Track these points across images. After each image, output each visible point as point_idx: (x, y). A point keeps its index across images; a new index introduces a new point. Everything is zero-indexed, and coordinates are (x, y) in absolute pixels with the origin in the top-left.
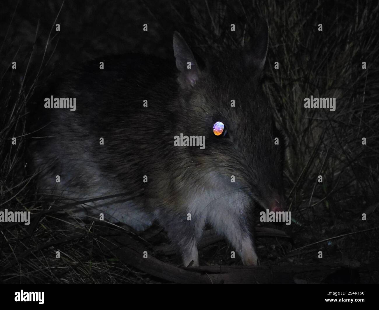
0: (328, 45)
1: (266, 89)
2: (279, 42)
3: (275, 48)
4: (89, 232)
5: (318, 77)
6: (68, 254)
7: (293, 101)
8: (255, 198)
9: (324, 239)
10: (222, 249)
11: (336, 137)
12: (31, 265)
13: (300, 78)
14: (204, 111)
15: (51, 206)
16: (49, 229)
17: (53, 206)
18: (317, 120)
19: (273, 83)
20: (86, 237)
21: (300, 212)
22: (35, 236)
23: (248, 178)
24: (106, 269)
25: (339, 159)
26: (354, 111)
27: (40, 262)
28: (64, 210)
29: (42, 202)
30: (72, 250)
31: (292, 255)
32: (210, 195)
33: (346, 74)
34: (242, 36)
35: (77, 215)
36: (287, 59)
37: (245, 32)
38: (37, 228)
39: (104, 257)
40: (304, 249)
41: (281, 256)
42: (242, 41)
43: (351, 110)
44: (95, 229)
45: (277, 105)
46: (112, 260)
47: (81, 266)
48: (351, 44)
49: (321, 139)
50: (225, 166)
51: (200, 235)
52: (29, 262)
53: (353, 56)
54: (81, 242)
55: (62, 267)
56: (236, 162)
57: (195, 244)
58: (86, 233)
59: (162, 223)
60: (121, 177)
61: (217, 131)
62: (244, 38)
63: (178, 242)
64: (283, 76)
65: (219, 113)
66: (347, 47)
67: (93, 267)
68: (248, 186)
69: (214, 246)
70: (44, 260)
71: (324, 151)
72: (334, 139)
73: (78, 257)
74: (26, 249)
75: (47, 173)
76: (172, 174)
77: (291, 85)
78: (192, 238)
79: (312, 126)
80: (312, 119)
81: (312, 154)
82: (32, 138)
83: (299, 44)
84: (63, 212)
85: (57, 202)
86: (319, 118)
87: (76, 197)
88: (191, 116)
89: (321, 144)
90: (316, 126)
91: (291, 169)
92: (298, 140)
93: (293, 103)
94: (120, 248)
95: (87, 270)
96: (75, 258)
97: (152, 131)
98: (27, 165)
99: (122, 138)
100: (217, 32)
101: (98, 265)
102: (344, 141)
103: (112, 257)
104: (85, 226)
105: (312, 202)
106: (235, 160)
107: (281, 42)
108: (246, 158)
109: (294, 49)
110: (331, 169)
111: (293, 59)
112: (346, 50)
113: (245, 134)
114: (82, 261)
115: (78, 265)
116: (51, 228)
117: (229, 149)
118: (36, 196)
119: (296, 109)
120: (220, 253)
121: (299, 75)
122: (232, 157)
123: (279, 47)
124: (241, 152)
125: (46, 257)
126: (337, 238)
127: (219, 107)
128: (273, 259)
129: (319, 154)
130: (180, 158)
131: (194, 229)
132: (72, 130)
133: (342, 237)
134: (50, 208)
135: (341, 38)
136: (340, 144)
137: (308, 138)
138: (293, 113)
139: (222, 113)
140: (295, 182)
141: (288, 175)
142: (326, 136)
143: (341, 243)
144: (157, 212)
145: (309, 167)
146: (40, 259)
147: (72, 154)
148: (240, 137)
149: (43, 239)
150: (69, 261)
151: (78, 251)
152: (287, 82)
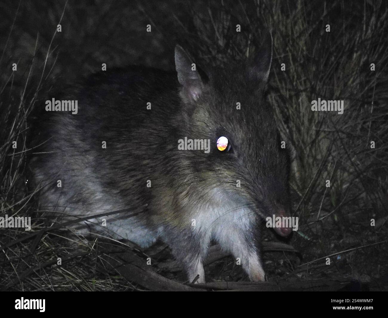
0: (335, 54)
1: (272, 100)
2: (285, 51)
3: (280, 58)
4: (93, 250)
5: (325, 87)
6: (72, 272)
7: (300, 112)
8: (260, 214)
9: (333, 253)
10: (229, 264)
11: (344, 148)
12: (33, 284)
13: (307, 89)
14: (207, 126)
15: (53, 223)
16: (51, 247)
17: (55, 223)
18: (325, 132)
19: (279, 94)
20: (89, 254)
21: (308, 226)
22: (38, 254)
23: (253, 194)
24: (110, 287)
25: (348, 171)
26: (362, 122)
27: (42, 280)
28: (67, 227)
29: (43, 219)
30: (75, 268)
31: (301, 270)
32: (214, 211)
33: (355, 84)
34: (246, 46)
35: (80, 232)
36: (292, 69)
37: (249, 42)
38: (39, 246)
39: (108, 274)
40: (313, 264)
41: (289, 272)
42: (246, 51)
43: (359, 121)
44: (98, 246)
45: (284, 117)
46: (116, 277)
47: (84, 284)
48: (359, 53)
49: (329, 150)
50: (230, 181)
51: (205, 251)
52: (31, 280)
53: (360, 65)
54: (84, 259)
55: (65, 286)
56: (240, 178)
57: (201, 261)
58: (90, 250)
59: (166, 240)
60: (124, 193)
61: (221, 146)
62: (248, 49)
63: (183, 259)
64: (289, 86)
65: (223, 127)
66: (355, 55)
67: (97, 285)
68: (253, 202)
69: (221, 262)
70: (46, 278)
71: (332, 163)
72: (342, 151)
73: (81, 275)
74: (28, 267)
75: (49, 189)
76: (176, 190)
77: (297, 96)
78: (197, 255)
79: (320, 138)
80: (319, 131)
81: (320, 166)
82: (33, 153)
83: (305, 53)
84: (66, 229)
85: (60, 219)
86: (326, 130)
87: (79, 214)
88: (194, 131)
89: (329, 156)
90: (324, 138)
91: (298, 181)
92: (305, 152)
93: (300, 114)
94: (124, 265)
95: (91, 288)
96: (79, 276)
97: (154, 146)
98: (28, 182)
99: (124, 153)
100: (221, 43)
101: (102, 283)
102: (352, 152)
103: (117, 274)
104: (88, 243)
105: (321, 215)
106: (239, 175)
107: (287, 52)
108: (251, 173)
109: (300, 60)
110: (339, 182)
111: (300, 69)
112: (353, 59)
113: (250, 149)
114: (85, 279)
115: (81, 283)
116: (54, 246)
117: (234, 164)
118: (38, 213)
119: (303, 121)
120: (227, 269)
121: (306, 85)
122: (236, 173)
123: (284, 57)
124: (246, 167)
125: (49, 276)
126: (347, 252)
127: (223, 121)
128: (281, 274)
129: (327, 166)
130: (183, 174)
131: (199, 246)
132: (74, 146)
133: (351, 251)
134: (52, 225)
135: (348, 46)
136: (349, 155)
137: (315, 150)
138: (300, 124)
139: (226, 127)
140: (303, 195)
141: (295, 188)
142: (334, 148)
143: (351, 257)
144: (161, 229)
145: (317, 180)
146: (43, 277)
147: (73, 170)
148: (245, 152)
149: (46, 257)
150: (72, 279)
151: (81, 269)
152: (293, 93)
